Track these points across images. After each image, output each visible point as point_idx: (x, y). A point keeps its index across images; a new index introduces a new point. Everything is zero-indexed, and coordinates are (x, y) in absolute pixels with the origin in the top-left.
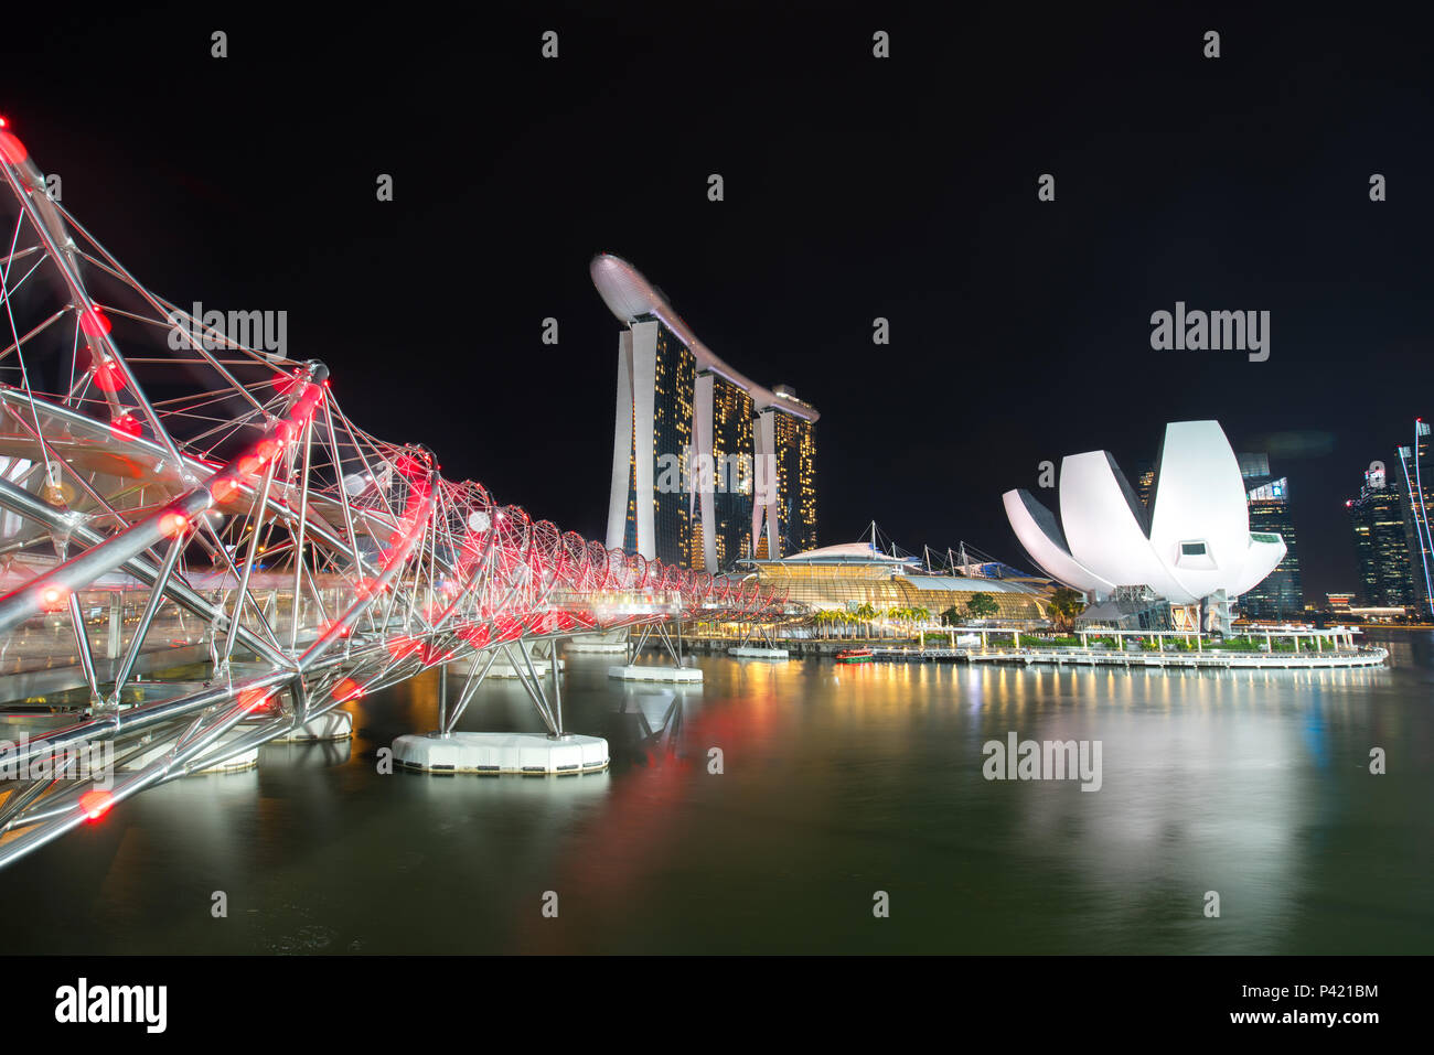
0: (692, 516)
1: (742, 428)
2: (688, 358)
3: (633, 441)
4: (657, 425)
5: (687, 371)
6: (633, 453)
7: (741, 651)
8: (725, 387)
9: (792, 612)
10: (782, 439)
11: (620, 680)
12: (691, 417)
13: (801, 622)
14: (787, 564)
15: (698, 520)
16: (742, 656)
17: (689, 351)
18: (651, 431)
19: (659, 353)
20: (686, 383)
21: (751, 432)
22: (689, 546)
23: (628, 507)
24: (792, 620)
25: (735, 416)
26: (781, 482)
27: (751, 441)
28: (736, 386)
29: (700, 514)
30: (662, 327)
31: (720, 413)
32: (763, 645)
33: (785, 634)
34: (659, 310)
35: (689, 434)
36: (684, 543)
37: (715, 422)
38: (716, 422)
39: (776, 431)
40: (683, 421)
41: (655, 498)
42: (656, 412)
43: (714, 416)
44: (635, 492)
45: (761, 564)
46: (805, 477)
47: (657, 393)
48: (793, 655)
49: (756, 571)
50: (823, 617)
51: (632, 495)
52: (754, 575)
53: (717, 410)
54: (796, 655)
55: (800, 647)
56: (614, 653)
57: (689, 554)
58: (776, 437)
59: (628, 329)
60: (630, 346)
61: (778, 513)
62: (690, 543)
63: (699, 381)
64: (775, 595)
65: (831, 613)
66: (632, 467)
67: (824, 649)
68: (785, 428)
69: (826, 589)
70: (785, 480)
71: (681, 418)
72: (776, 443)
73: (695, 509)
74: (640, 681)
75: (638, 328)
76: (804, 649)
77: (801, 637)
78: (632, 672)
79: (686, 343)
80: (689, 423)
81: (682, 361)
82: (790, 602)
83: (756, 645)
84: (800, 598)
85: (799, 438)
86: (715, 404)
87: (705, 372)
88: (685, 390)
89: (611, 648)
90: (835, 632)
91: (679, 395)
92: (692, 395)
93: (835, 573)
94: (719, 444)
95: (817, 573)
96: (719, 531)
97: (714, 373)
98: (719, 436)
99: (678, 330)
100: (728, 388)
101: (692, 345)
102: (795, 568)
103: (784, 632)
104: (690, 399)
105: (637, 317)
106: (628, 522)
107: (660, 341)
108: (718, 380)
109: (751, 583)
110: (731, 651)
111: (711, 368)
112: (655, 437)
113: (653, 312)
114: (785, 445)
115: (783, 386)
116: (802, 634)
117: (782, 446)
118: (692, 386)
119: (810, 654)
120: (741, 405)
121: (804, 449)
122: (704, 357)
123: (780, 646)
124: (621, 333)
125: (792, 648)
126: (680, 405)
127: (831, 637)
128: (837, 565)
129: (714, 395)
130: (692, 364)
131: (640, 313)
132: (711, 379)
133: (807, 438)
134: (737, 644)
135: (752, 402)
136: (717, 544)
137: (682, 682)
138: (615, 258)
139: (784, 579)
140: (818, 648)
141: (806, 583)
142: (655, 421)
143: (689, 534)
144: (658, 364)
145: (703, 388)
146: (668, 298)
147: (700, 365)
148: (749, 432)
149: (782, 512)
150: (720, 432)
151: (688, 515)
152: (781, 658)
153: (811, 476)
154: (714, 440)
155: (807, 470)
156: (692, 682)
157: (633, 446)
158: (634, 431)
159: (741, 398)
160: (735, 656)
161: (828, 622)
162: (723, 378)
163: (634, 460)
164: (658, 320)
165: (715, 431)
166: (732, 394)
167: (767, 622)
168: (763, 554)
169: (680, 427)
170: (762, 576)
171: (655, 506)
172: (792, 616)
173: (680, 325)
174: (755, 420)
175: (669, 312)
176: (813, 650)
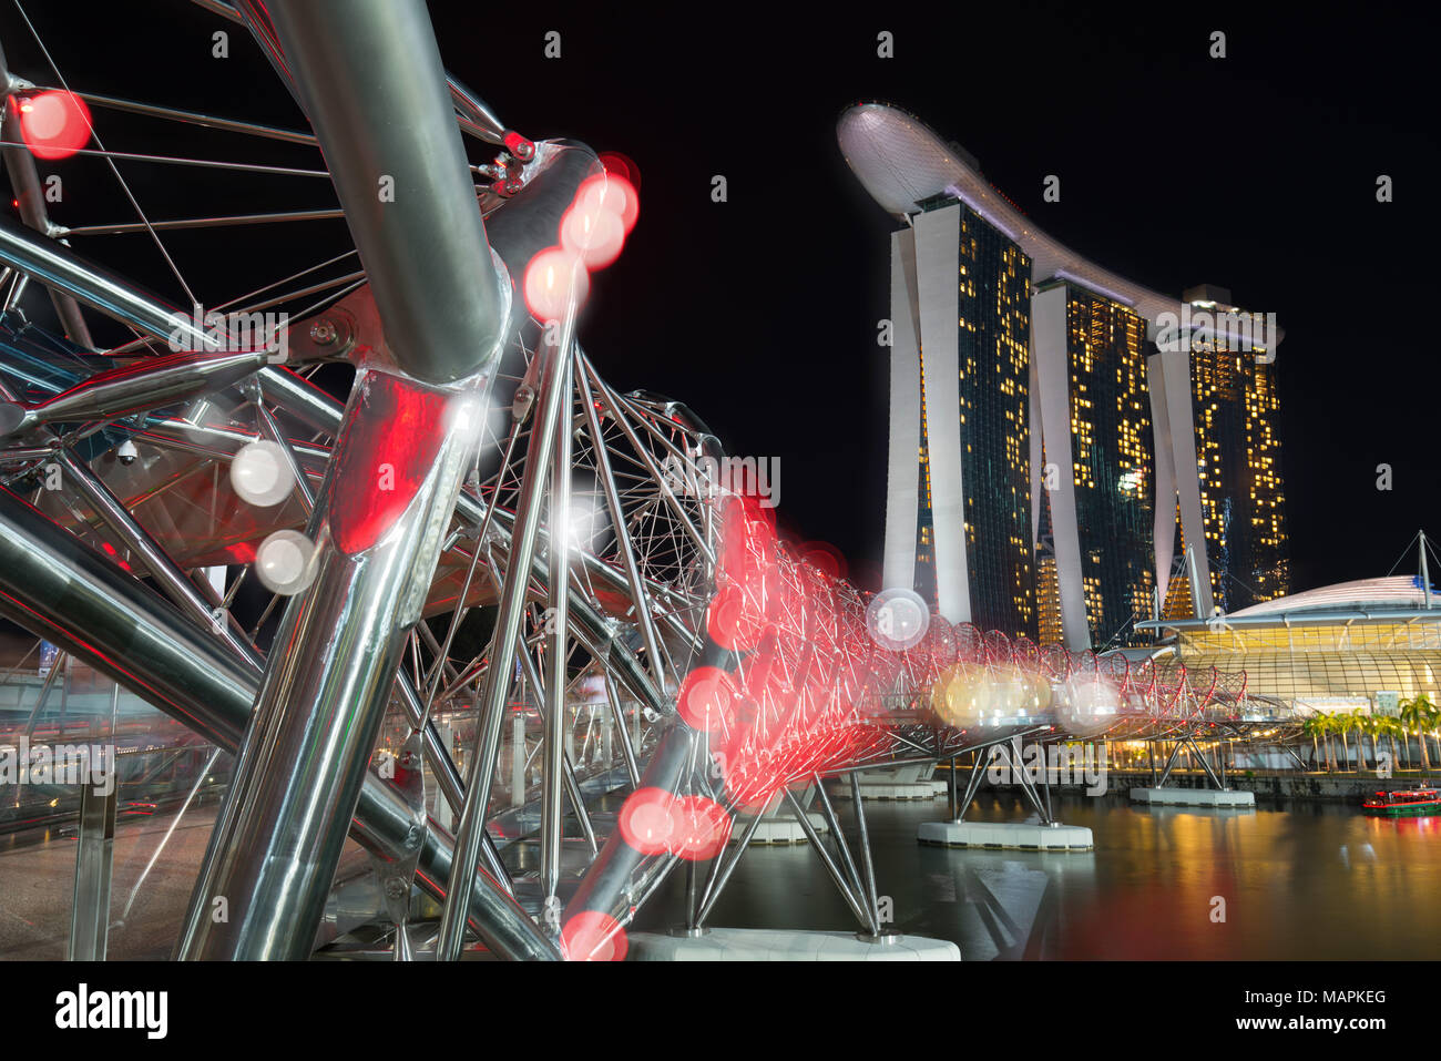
0: (1037, 546)
1: (1125, 376)
2: (1017, 261)
3: (923, 421)
4: (965, 388)
5: (1015, 286)
6: (924, 443)
7: (1157, 794)
8: (1089, 305)
9: (1257, 718)
10: (1206, 387)
11: (940, 846)
12: (1026, 366)
13: (1275, 737)
14: (1237, 627)
15: (1048, 552)
16: (1159, 804)
17: (1018, 250)
18: (954, 400)
19: (963, 260)
20: (1015, 305)
21: (1145, 383)
22: (1032, 602)
23: (919, 539)
24: (1256, 734)
25: (1109, 356)
26: (1209, 469)
27: (1144, 398)
28: (1111, 300)
29: (1051, 541)
30: (967, 215)
31: (1082, 352)
32: (1199, 783)
33: (1240, 762)
34: (961, 185)
35: (1025, 399)
36: (1024, 596)
37: (1071, 371)
38: (1075, 370)
39: (1194, 374)
40: (1013, 376)
41: (967, 519)
42: (962, 366)
43: (1070, 360)
44: (929, 512)
45: (1184, 629)
46: (1258, 455)
47: (963, 331)
48: (1262, 802)
49: (1175, 642)
50: (1323, 725)
51: (925, 517)
52: (1170, 650)
53: (1075, 347)
54: (1270, 799)
55: (1277, 785)
56: (915, 799)
57: (1035, 616)
58: (1194, 384)
59: (906, 225)
60: (910, 256)
61: (1207, 528)
62: (1034, 596)
63: (1039, 301)
64: (1220, 687)
65: (1339, 718)
66: (923, 468)
67: (1329, 789)
68: (1212, 366)
69: (1323, 674)
70: (1217, 465)
71: (1008, 371)
72: (1195, 396)
73: (1040, 533)
74: (976, 848)
75: (924, 223)
76: (1286, 790)
77: (1276, 766)
78: (959, 832)
79: (1011, 234)
80: (1023, 377)
81: (1005, 267)
82: (1251, 698)
83: (1185, 782)
84: (1268, 690)
85: (1242, 382)
86: (1071, 338)
87: (1049, 283)
88: (1014, 321)
89: (910, 792)
90: (1351, 755)
91: (1003, 329)
92: (1027, 327)
93: (1342, 639)
94: (1083, 410)
95: (1298, 640)
96: (1088, 570)
97: (1068, 282)
98: (1082, 396)
99: (995, 215)
100: (1096, 305)
101: (1022, 237)
102: (1255, 632)
103: (1238, 756)
104: (1023, 335)
105: (920, 203)
106: (918, 564)
107: (964, 239)
108: (1075, 292)
109: (1164, 664)
110: (1136, 793)
111: (1061, 273)
112: (963, 409)
113: (950, 189)
114: (1214, 398)
115: (1203, 287)
116: (1277, 761)
117: (1208, 401)
118: (1026, 309)
119: (1299, 801)
120: (1121, 334)
121: (1254, 402)
122: (1046, 254)
123: (1235, 784)
124: (894, 235)
125: (1261, 788)
126: (1005, 347)
127: (1342, 764)
128: (1344, 623)
129: (1069, 321)
130: (1025, 272)
131: (926, 195)
132: (1060, 293)
133: (1259, 380)
134: (1147, 781)
135: (1143, 325)
136: (1087, 594)
137: (1054, 850)
138: (881, 108)
139: (1232, 655)
140: (1315, 786)
141: (1279, 662)
142: (961, 382)
143: (1033, 580)
144: (962, 279)
145: (1048, 311)
146: (976, 162)
147: (1039, 272)
148: (1139, 381)
149: (1213, 527)
150: (1083, 388)
151: (1028, 544)
152: (1239, 807)
153: (1270, 452)
154: (1072, 405)
155: (1263, 441)
156: (1073, 850)
157: (923, 430)
158: (923, 403)
159: (1121, 320)
160: (1144, 804)
161: (1334, 735)
162: (1083, 288)
163: (925, 454)
164: (960, 202)
165: (1073, 387)
166: (1104, 316)
167: (1207, 739)
168: (1181, 609)
169: (1007, 387)
170: (1186, 651)
171: (968, 534)
172: (1255, 725)
173: (999, 205)
174: (1150, 358)
175: (978, 185)
176: (1305, 791)
